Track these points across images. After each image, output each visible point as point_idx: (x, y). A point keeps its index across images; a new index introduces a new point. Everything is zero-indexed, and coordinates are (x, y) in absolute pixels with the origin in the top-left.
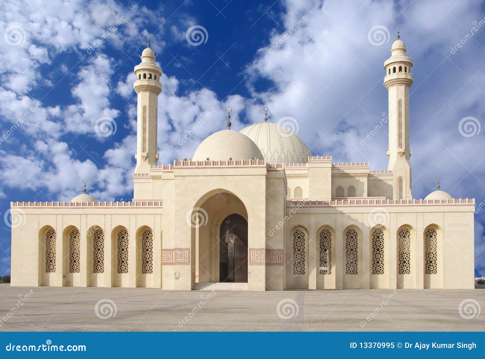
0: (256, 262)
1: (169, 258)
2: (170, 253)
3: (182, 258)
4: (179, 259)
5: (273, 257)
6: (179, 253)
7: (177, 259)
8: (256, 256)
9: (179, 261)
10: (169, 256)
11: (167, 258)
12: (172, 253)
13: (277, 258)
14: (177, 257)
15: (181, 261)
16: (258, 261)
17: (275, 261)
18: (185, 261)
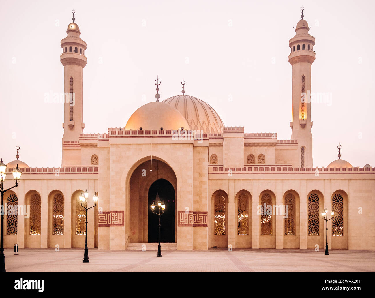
0: (184, 223)
1: (105, 220)
2: (105, 215)
3: (117, 220)
4: (114, 221)
5: (199, 218)
6: (114, 216)
7: (113, 221)
8: (184, 217)
9: (115, 223)
10: (105, 218)
11: (103, 220)
12: (108, 215)
13: (203, 220)
14: (113, 219)
15: (116, 223)
16: (186, 223)
17: (201, 222)
18: (120, 223)
